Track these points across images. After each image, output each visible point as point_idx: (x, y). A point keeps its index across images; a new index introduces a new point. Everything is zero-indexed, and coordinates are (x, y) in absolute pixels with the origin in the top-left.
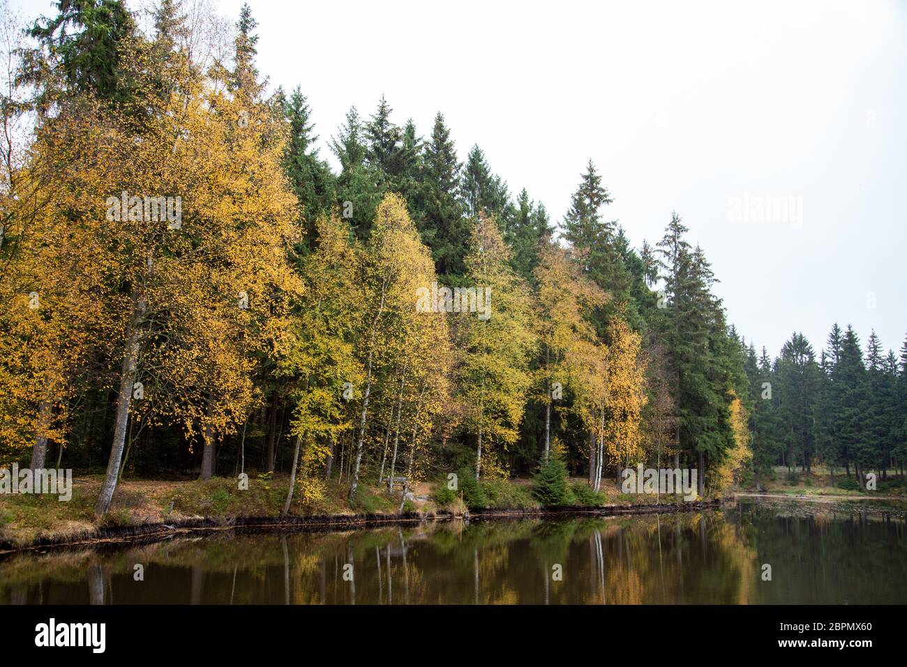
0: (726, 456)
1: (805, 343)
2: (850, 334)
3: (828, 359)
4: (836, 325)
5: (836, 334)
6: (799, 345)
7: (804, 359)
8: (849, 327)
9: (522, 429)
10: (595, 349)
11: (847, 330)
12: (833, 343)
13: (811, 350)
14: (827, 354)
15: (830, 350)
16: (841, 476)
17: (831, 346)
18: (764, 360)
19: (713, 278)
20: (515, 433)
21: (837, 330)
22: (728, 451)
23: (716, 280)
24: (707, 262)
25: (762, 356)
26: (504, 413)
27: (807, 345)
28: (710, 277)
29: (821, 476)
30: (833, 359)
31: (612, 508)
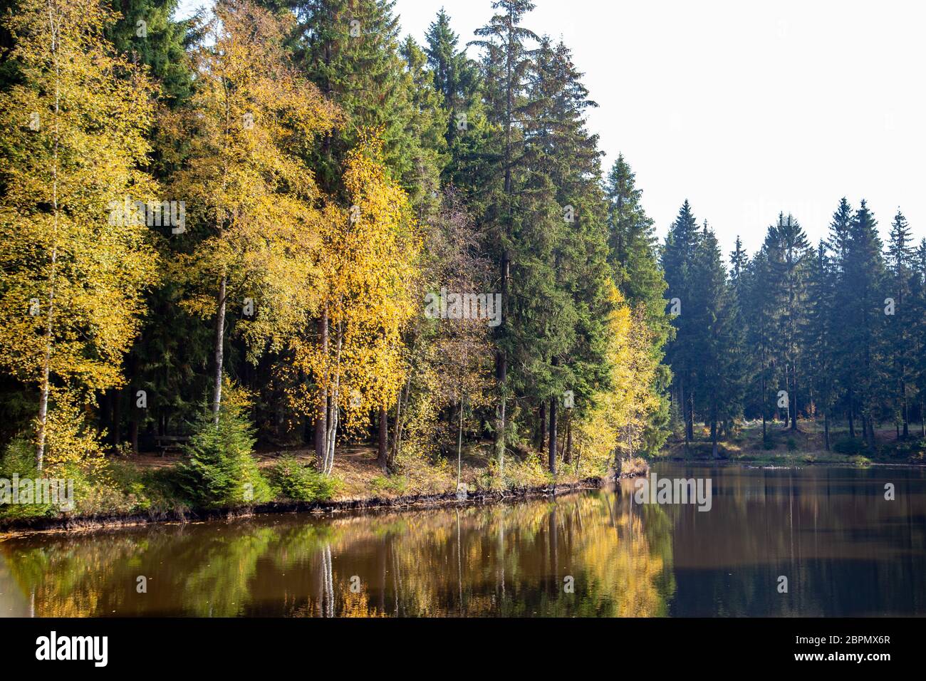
0: (593, 404)
1: (797, 229)
2: (863, 214)
3: (829, 253)
4: (844, 200)
5: (843, 215)
6: (785, 233)
7: (793, 254)
8: (863, 203)
9: (131, 364)
10: (311, 215)
11: (860, 208)
12: (839, 229)
13: (804, 240)
14: (827, 245)
15: (833, 238)
16: (842, 433)
17: (834, 233)
18: (738, 256)
19: (587, 99)
20: (114, 371)
21: (845, 207)
22: (598, 396)
23: (591, 103)
24: (577, 71)
25: (735, 250)
26: (84, 333)
27: (799, 231)
28: (582, 97)
29: (811, 435)
30: (837, 252)
31: (355, 504)
